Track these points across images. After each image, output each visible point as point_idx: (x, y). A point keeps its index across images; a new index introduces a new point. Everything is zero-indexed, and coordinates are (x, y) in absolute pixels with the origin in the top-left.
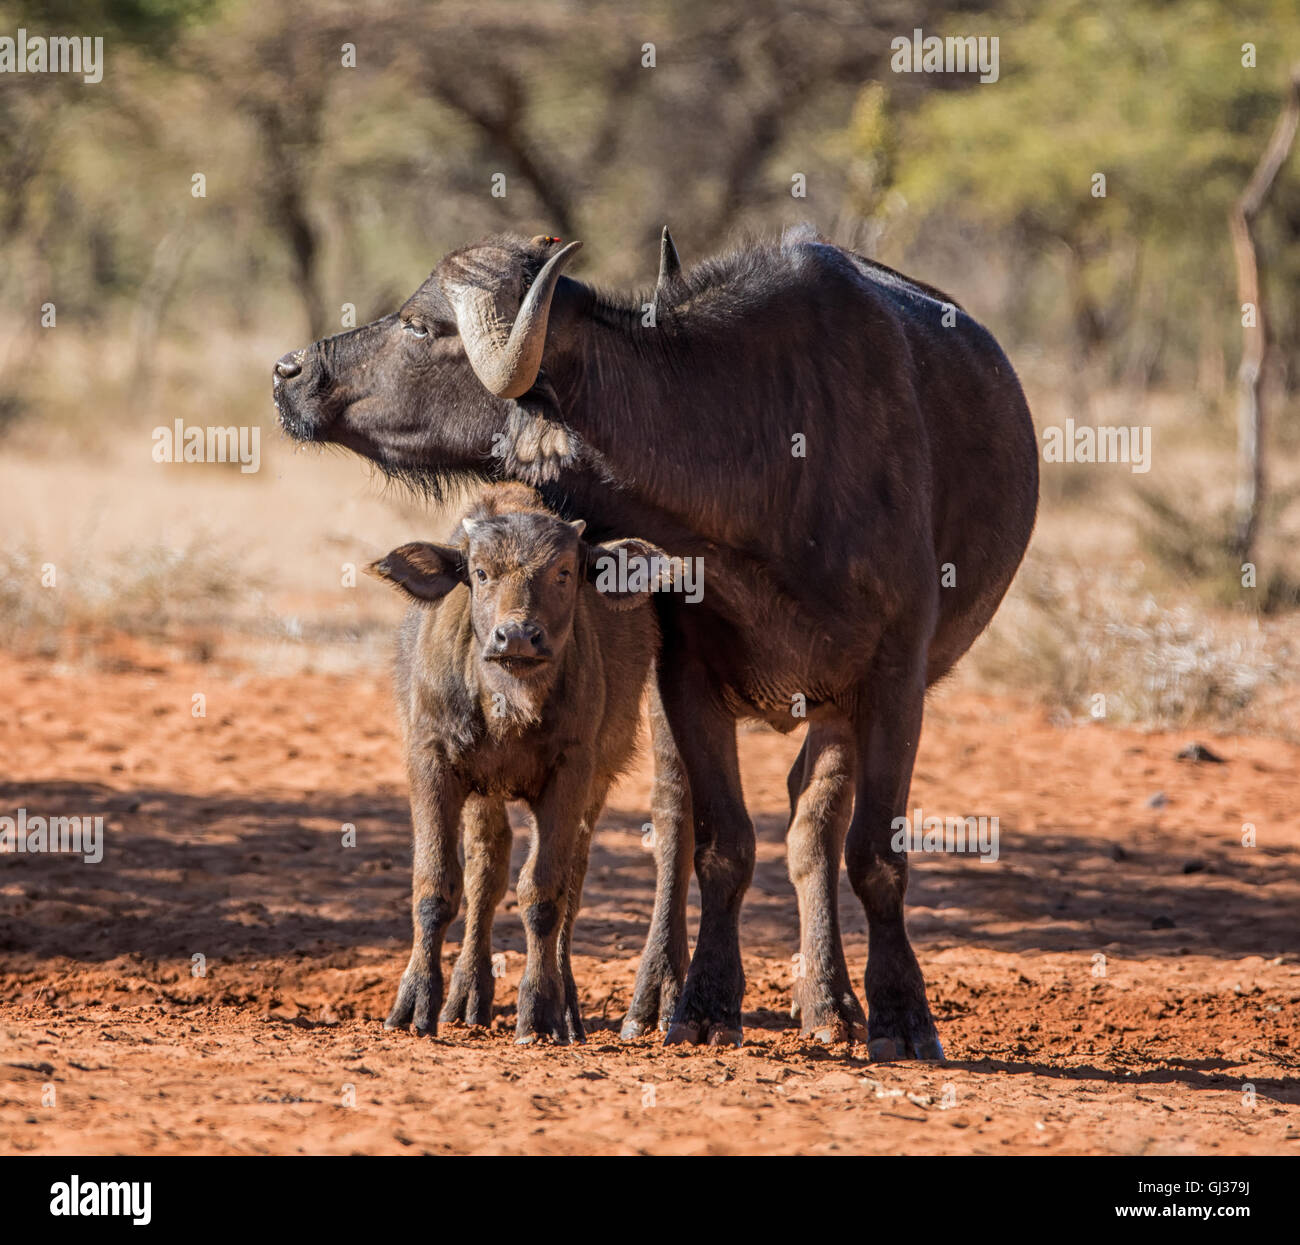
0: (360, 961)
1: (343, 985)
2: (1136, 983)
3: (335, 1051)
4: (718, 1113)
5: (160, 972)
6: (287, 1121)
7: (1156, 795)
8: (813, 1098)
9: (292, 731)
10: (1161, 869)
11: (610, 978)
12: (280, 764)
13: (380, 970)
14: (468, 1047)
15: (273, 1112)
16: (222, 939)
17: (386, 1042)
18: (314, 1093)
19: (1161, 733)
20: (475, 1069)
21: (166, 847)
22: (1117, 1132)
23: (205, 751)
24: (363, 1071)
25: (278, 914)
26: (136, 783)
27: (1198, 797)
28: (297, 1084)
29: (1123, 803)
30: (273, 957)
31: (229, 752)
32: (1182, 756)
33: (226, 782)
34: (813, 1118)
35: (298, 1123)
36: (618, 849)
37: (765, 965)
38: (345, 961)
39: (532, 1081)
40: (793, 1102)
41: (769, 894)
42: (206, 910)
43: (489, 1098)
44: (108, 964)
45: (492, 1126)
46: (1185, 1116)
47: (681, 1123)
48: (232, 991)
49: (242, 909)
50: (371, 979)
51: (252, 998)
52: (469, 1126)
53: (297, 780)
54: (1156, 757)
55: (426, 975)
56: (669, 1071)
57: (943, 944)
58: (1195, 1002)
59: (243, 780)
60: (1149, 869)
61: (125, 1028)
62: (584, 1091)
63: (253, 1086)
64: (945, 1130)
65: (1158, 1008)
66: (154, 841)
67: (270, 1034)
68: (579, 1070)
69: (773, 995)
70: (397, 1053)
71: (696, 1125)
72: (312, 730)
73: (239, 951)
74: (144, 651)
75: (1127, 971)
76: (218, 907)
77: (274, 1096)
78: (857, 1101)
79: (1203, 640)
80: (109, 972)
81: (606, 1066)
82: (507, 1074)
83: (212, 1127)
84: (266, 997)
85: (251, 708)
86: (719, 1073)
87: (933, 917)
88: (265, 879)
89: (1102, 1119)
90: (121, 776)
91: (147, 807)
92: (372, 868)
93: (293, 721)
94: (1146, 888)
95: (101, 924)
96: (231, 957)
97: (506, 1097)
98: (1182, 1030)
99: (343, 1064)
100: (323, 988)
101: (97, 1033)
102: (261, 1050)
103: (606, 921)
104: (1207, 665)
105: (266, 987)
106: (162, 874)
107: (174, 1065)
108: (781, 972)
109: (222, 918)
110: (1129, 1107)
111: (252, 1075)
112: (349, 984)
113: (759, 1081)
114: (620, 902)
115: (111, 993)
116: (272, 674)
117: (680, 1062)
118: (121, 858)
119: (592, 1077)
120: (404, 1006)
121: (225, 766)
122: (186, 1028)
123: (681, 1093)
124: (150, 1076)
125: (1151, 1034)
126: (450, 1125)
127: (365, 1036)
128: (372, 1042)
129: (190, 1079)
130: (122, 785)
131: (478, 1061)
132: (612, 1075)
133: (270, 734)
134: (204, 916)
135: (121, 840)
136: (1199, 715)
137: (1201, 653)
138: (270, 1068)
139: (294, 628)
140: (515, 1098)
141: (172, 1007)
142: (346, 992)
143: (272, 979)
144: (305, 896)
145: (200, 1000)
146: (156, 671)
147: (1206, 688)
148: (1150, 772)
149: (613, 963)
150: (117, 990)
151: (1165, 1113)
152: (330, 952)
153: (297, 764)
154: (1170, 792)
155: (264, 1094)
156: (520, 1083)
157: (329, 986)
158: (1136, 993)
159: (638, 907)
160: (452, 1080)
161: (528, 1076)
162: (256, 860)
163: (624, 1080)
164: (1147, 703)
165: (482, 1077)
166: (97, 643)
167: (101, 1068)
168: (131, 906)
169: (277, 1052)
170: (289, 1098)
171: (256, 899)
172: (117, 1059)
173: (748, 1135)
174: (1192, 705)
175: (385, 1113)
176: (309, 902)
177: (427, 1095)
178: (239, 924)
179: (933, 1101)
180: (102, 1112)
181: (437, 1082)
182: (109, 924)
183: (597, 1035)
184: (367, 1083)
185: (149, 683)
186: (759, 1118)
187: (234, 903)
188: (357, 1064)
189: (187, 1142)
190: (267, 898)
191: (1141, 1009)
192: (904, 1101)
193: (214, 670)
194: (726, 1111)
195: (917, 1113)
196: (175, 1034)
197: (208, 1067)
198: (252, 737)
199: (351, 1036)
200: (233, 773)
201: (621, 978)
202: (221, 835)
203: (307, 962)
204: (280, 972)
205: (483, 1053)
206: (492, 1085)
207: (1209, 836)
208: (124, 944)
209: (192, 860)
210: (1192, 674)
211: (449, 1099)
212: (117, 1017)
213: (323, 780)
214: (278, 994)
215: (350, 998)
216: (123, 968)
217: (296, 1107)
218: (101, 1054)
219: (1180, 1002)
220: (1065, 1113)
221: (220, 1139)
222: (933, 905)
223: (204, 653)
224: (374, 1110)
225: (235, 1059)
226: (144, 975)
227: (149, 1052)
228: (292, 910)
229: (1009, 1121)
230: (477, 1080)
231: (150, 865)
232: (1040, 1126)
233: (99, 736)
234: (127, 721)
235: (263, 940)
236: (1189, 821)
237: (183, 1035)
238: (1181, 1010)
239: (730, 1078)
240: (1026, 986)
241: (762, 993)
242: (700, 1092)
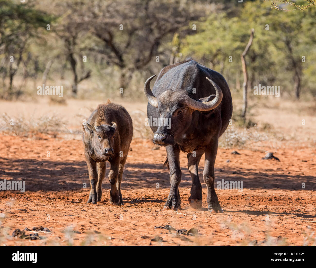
0: (83, 191)
1: (80, 195)
2: (224, 194)
3: (78, 207)
4: (148, 217)
5: (47, 193)
6: (70, 219)
7: (228, 160)
8: (165, 214)
9: (71, 150)
10: (228, 173)
11: (129, 194)
12: (68, 156)
13: (87, 193)
14: (103, 206)
15: (67, 218)
16: (58, 187)
17: (88, 205)
18: (74, 214)
19: (229, 149)
20: (104, 210)
21: (48, 170)
22: (220, 220)
23: (55, 154)
24: (84, 210)
25: (69, 183)
26: (42, 159)
27: (235, 160)
28: (71, 213)
29: (222, 162)
30: (67, 191)
31: (60, 154)
32: (232, 153)
33: (59, 159)
34: (165, 218)
35: (72, 220)
36: (130, 171)
37: (157, 191)
38: (81, 191)
39: (114, 212)
40: (162, 215)
41: (158, 178)
42: (55, 182)
43: (106, 215)
44: (37, 192)
45: (107, 220)
46: (232, 217)
47: (141, 219)
48: (60, 197)
49: (62, 182)
50: (85, 194)
51: (63, 198)
52: (103, 220)
53: (72, 159)
54: (228, 154)
55: (94, 193)
56: (139, 210)
57: (189, 187)
58: (235, 197)
59: (62, 159)
60: (226, 173)
61: (40, 203)
62: (124, 214)
63: (63, 213)
64: (189, 220)
65: (228, 198)
66: (45, 170)
67: (67, 204)
68: (123, 210)
69: (158, 197)
70: (90, 207)
71: (144, 220)
72: (75, 150)
73: (61, 189)
74: (44, 136)
75: (222, 192)
76: (57, 182)
77: (67, 215)
78: (173, 215)
79: (236, 133)
80: (38, 193)
81: (128, 209)
82: (110, 211)
83: (56, 221)
84: (66, 198)
85: (63, 146)
86: (148, 210)
87: (188, 182)
88: (66, 176)
89: (217, 218)
90: (40, 158)
91: (44, 164)
92: (86, 174)
93: (71, 148)
94: (226, 177)
95: (36, 185)
96: (60, 190)
97: (109, 215)
98: (232, 202)
99: (80, 209)
100: (77, 196)
101: (35, 204)
102: (65, 207)
103: (128, 183)
104: (237, 137)
105: (66, 196)
106: (47, 176)
107: (49, 210)
108: (160, 192)
109: (58, 183)
110: (223, 215)
111: (63, 211)
112: (81, 195)
113: (156, 212)
114: (130, 180)
115: (38, 198)
116: (67, 140)
117: (141, 208)
118: (39, 173)
119: (125, 211)
120: (90, 199)
121: (58, 156)
122: (51, 203)
123: (141, 214)
124: (45, 212)
125: (227, 203)
126: (99, 220)
127: (84, 204)
128: (85, 205)
129: (52, 212)
130: (40, 160)
131: (104, 209)
132: (129, 211)
133: (67, 151)
134: (55, 183)
135: (40, 169)
136: (235, 146)
137: (235, 134)
138: (66, 210)
139: (71, 132)
140: (111, 215)
141: (49, 200)
142: (81, 197)
143: (67, 194)
144: (73, 180)
145: (54, 198)
146: (46, 139)
147: (236, 141)
148: (227, 156)
149: (129, 191)
150: (39, 197)
151: (229, 216)
152: (78, 190)
153: (72, 156)
154: (230, 160)
155: (65, 215)
156: (112, 212)
157: (78, 196)
158: (224, 195)
159: (134, 181)
160: (100, 212)
161: (114, 211)
162: (64, 173)
163: (131, 212)
164: (226, 144)
165: (105, 211)
166: (35, 135)
167: (36, 210)
168: (41, 181)
169: (68, 207)
170: (70, 215)
171: (64, 180)
172: (39, 209)
173: (153, 221)
174: (234, 144)
175: (87, 218)
176: (74, 181)
177: (95, 215)
178: (61, 185)
179: (187, 215)
180: (36, 218)
181: (97, 212)
182: (37, 185)
183: (126, 204)
184: (84, 213)
185: (45, 142)
186: (155, 218)
187: (60, 181)
188: (82, 209)
189: (51, 223)
190: (66, 180)
191: (225, 198)
192: (182, 215)
193: (57, 139)
194: (149, 217)
195: (184, 217)
196: (49, 204)
197: (55, 210)
198: (63, 151)
199: (81, 204)
200: (60, 158)
201: (131, 194)
202: (58, 169)
203: (74, 191)
204: (69, 193)
205: (105, 207)
206: (107, 213)
207: (237, 167)
208: (40, 189)
209: (53, 173)
210: (234, 138)
211: (99, 215)
212: (39, 201)
213: (76, 159)
214: (68, 197)
215: (82, 198)
216: (40, 193)
217: (71, 217)
218: (36, 208)
219: (232, 197)
220: (211, 217)
221: (57, 223)
222: (188, 180)
223: (55, 136)
224: (85, 217)
225: (60, 208)
226: (44, 194)
227: (44, 207)
228: (71, 182)
229: (201, 218)
230: (104, 212)
231: (45, 174)
232: (206, 219)
233: (36, 151)
234: (41, 148)
235: (66, 187)
236: (234, 165)
237: (51, 204)
238: (232, 198)
239: (150, 211)
240: (204, 194)
241: (156, 196)
242: (145, 213)
